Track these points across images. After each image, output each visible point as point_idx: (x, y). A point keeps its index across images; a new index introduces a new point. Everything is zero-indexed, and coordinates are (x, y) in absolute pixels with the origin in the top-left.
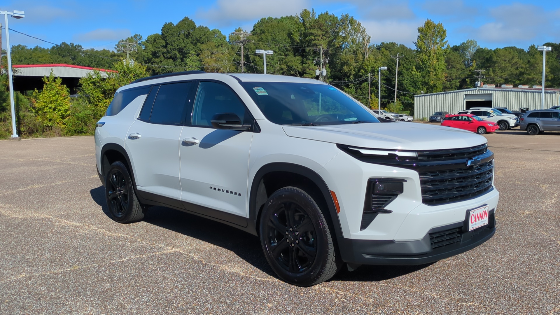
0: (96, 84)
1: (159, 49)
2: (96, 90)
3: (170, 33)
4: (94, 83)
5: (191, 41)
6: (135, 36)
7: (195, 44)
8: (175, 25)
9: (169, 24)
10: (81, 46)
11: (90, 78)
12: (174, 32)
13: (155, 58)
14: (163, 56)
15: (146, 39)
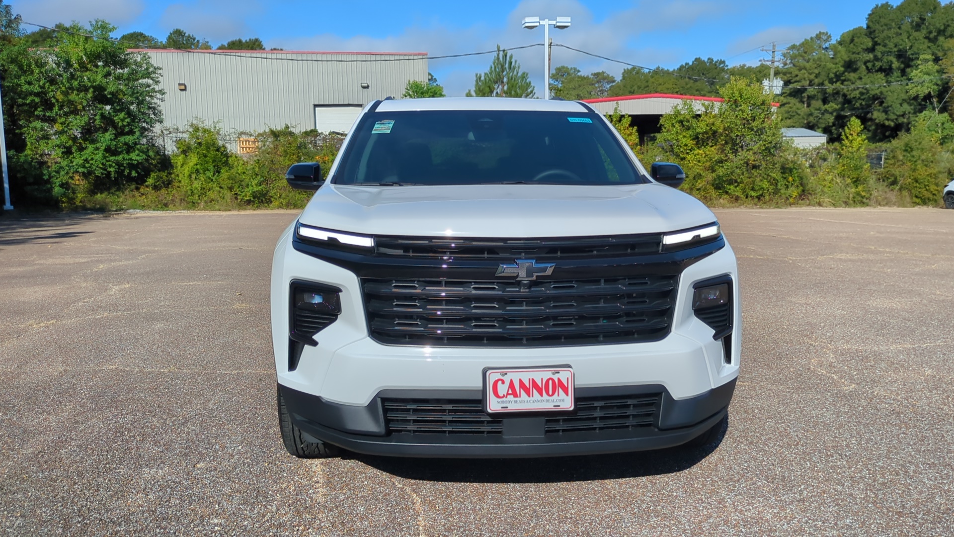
0: (685, 123)
1: (857, 56)
2: (684, 134)
3: (882, 23)
4: (681, 122)
5: (925, 35)
6: (818, 37)
7: (934, 40)
8: (894, 7)
9: (883, 5)
10: (724, 62)
11: (677, 113)
12: (890, 20)
13: (849, 72)
14: (864, 67)
15: (839, 40)
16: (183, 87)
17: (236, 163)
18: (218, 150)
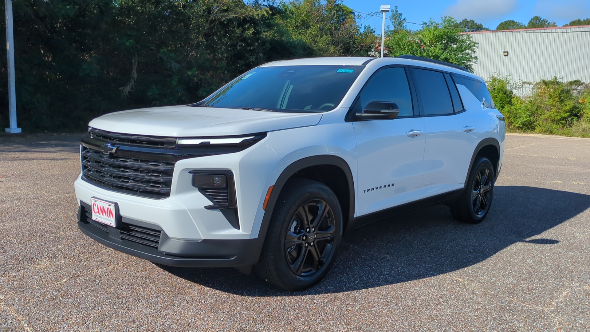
16: (506, 54)
17: (516, 102)
18: (505, 94)
